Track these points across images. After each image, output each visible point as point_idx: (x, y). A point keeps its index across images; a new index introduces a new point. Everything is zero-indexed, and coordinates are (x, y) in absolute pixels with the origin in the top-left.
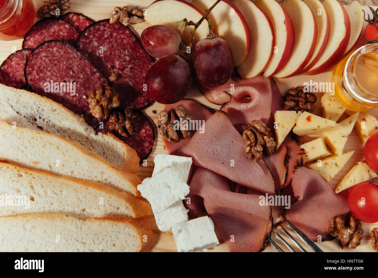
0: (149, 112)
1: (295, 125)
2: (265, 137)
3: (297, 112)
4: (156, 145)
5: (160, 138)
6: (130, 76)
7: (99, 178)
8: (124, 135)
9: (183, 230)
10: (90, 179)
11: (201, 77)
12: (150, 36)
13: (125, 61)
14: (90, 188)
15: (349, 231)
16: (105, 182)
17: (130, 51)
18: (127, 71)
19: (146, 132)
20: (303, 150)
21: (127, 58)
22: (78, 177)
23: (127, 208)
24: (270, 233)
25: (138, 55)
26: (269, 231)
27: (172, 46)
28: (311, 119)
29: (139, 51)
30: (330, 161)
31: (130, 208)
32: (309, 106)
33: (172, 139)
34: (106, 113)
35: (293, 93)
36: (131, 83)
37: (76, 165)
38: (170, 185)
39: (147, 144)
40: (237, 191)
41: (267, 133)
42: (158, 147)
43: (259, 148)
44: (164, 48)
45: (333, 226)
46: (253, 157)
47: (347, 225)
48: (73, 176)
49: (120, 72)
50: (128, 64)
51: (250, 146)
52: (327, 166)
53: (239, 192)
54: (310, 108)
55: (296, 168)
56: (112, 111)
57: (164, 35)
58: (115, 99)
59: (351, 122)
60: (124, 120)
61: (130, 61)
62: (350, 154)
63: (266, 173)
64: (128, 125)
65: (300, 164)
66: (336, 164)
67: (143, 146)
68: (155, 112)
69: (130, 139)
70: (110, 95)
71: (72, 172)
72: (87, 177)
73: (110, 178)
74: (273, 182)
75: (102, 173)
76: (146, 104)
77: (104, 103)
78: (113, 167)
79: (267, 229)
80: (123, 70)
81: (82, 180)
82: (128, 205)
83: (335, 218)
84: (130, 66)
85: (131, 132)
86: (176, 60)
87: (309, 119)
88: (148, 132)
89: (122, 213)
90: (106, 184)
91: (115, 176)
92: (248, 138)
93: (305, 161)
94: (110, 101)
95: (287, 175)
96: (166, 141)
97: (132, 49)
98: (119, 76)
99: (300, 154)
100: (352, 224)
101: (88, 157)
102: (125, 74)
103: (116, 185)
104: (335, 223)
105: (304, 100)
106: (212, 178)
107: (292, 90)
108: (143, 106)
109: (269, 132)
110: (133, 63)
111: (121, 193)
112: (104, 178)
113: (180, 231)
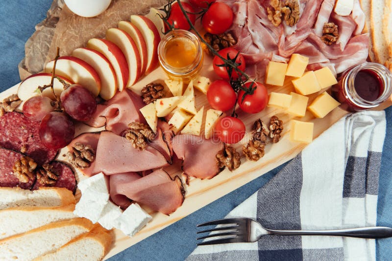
0: (60, 158)
1: (157, 112)
2: (141, 131)
3: (153, 103)
4: (78, 176)
5: (77, 170)
6: (34, 142)
7: (50, 220)
8: (51, 182)
9: (121, 222)
10: (44, 224)
11: (75, 117)
12: (27, 110)
13: (25, 134)
14: (47, 230)
15: (229, 159)
16: (55, 220)
17: (25, 125)
18: (30, 139)
19: (66, 172)
20: (171, 125)
21: (26, 131)
22: (36, 227)
23: (80, 228)
24: (182, 185)
25: (32, 125)
26: (180, 185)
27: (45, 108)
28: (163, 102)
29: (31, 122)
30: (192, 122)
31: (81, 227)
32: (160, 94)
33: (84, 167)
34: (30, 176)
35: (144, 91)
36: (38, 147)
37: (29, 221)
38: (94, 200)
39: (71, 179)
40: (144, 175)
41: (142, 128)
42: (80, 177)
43: (141, 141)
44: (41, 112)
45: (218, 162)
46: (141, 148)
47: (226, 156)
48: (33, 228)
49: (27, 143)
50: (29, 135)
51: (135, 142)
52: (192, 126)
53: (145, 175)
54: (161, 95)
55: (171, 139)
56: (35, 172)
57: (36, 104)
58: (30, 163)
59: (190, 89)
60: (46, 172)
61: (28, 132)
62: (202, 110)
63: (156, 154)
64: (49, 174)
65: (173, 135)
66: (197, 122)
67: (69, 182)
68: (64, 156)
69: (59, 182)
70: (26, 163)
71: (30, 226)
72: (42, 224)
73: (57, 216)
74: (163, 157)
75: (49, 216)
76: (55, 154)
77: (25, 171)
78: (53, 209)
79: (178, 184)
80: (27, 141)
81: (39, 228)
82: (79, 226)
83: (216, 155)
84: (30, 136)
85: (55, 178)
86: (51, 116)
87: (161, 103)
88: (67, 171)
89: (79, 234)
90: (57, 222)
91: (58, 213)
92: (130, 138)
93: (175, 132)
94: (28, 166)
95: (168, 147)
96: (82, 170)
97: (25, 123)
98: (27, 147)
99: (170, 129)
100: (228, 153)
101: (33, 212)
102: (30, 142)
103: (64, 218)
104: (218, 159)
105: (154, 92)
106: (123, 178)
107: (143, 90)
108: (54, 156)
109: (144, 126)
110: (31, 132)
111: (70, 222)
112: (53, 219)
113: (120, 224)
